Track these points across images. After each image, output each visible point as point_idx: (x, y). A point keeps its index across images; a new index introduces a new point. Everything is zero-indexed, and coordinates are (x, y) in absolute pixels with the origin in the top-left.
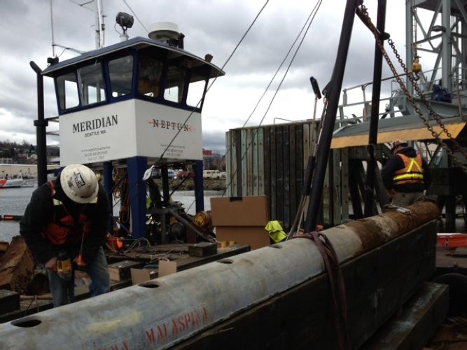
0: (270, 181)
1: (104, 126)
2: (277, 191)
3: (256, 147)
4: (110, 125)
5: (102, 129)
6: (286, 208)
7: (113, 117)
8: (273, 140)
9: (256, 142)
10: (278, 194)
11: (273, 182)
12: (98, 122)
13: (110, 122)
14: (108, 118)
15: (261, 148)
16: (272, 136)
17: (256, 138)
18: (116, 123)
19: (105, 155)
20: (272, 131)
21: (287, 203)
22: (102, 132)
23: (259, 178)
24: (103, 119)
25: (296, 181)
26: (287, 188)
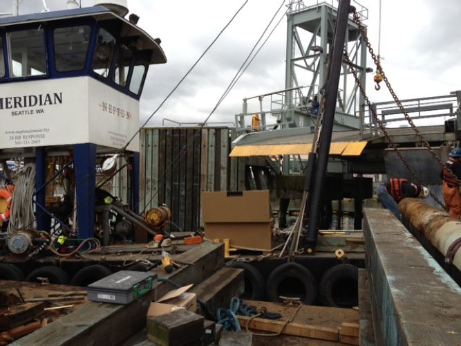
0: (165, 185)
1: (41, 104)
2: (171, 195)
3: (150, 148)
4: (51, 103)
5: (38, 107)
6: (180, 213)
7: (56, 95)
8: (169, 143)
9: (150, 144)
10: (173, 198)
11: (168, 186)
12: (33, 99)
13: (50, 100)
14: (48, 95)
15: (156, 150)
16: (168, 139)
17: (150, 140)
18: (60, 101)
19: (42, 139)
20: (168, 133)
21: (182, 207)
22: (38, 111)
23: (153, 181)
24: (41, 96)
25: (193, 185)
26: (183, 193)
